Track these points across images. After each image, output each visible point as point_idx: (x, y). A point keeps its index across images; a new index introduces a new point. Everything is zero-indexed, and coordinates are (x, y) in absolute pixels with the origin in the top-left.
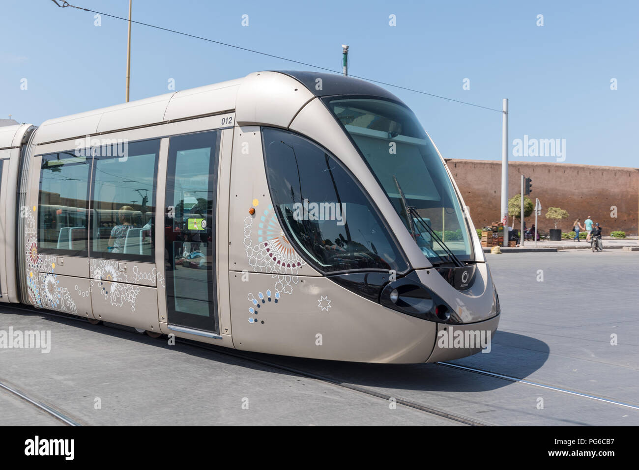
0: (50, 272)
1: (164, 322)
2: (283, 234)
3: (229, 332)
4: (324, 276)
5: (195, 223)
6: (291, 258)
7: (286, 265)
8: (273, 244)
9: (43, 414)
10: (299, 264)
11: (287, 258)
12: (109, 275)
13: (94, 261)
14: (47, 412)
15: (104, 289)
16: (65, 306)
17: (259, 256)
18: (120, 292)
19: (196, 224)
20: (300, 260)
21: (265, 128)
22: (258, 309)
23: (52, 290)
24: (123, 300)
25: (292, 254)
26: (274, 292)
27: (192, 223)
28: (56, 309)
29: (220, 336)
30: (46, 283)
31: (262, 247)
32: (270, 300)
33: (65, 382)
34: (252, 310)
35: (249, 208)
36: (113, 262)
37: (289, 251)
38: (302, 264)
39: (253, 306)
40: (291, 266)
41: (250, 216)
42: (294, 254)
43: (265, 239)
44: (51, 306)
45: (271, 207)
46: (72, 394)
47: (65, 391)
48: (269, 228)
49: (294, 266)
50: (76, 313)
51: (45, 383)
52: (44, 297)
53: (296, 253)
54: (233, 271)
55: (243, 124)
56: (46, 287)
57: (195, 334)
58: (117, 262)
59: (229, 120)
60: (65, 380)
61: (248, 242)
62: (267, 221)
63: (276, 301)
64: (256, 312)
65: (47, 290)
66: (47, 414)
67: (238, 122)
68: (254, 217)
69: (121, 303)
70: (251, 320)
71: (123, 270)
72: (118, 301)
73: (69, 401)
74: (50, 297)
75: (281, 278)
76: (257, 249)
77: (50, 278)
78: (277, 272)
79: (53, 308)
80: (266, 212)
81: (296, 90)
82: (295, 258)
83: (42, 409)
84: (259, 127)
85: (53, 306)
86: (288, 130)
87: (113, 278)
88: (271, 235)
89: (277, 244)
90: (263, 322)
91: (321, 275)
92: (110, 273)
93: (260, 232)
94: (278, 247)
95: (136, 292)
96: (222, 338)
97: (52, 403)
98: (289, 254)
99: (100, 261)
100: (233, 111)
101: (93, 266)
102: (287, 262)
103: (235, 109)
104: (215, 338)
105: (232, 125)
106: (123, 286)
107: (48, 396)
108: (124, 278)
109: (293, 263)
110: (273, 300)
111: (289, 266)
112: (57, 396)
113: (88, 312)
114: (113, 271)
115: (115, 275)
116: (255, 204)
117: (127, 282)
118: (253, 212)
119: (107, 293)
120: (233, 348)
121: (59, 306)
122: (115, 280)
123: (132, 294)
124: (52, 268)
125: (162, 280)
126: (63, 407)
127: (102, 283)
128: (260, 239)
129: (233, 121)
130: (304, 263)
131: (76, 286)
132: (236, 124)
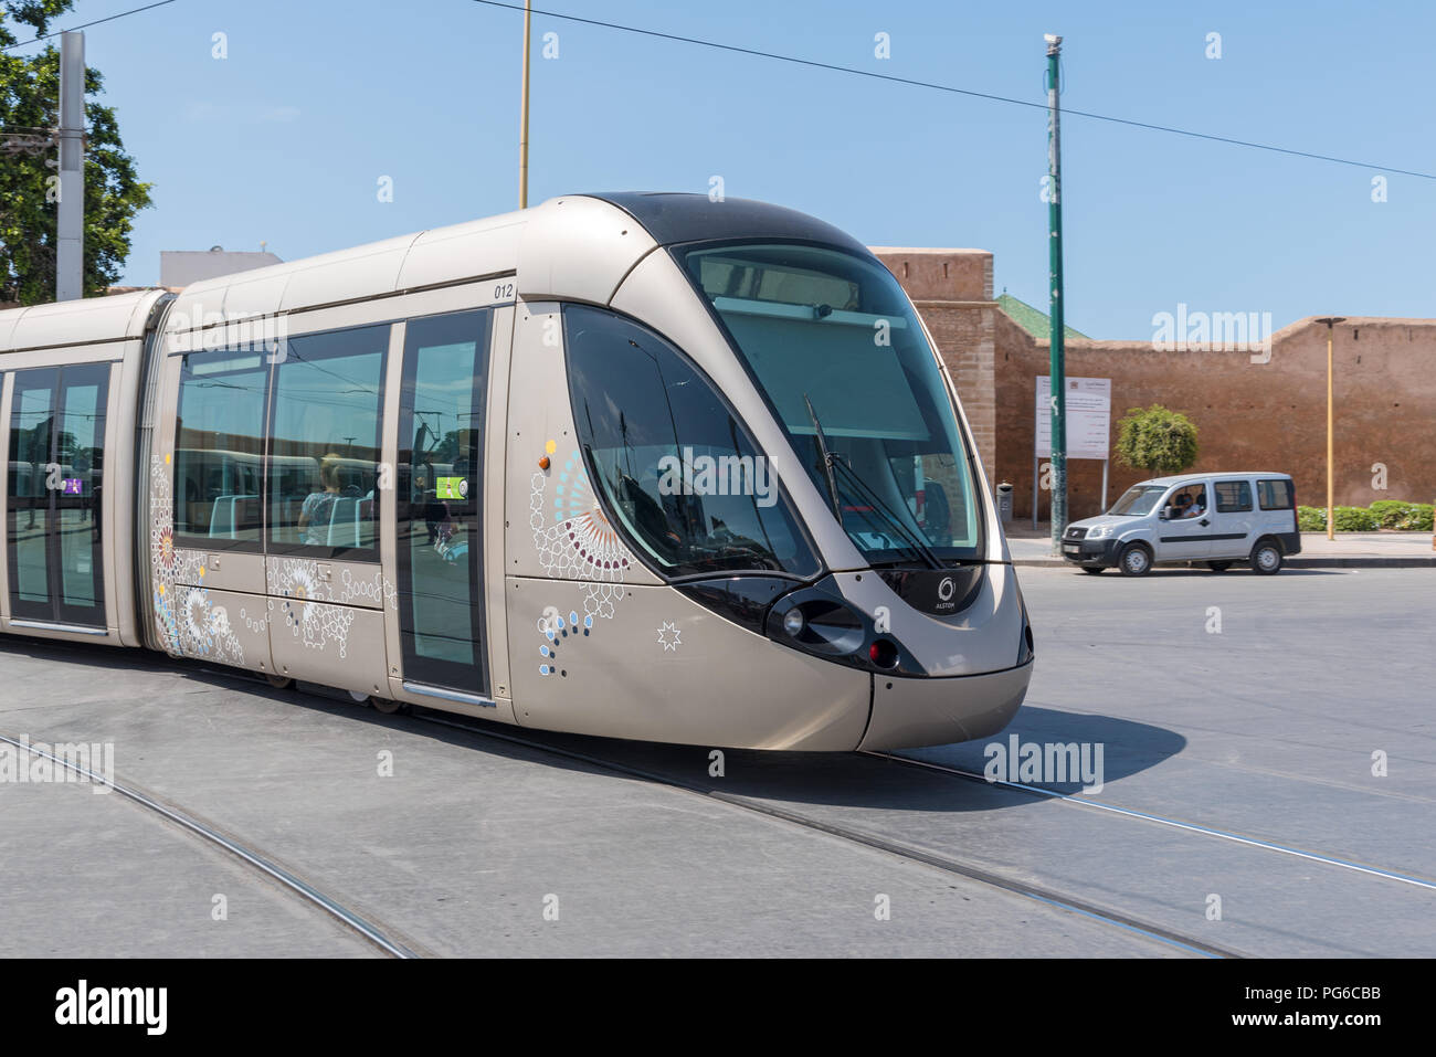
0: (195, 583)
1: (397, 677)
2: (597, 505)
3: (507, 693)
4: (667, 584)
5: (449, 487)
6: (611, 552)
7: (603, 564)
8: (580, 525)
9: (349, 936)
10: (625, 562)
11: (605, 551)
12: (300, 588)
13: (274, 560)
14: (359, 931)
15: (292, 615)
16: (224, 650)
17: (557, 548)
18: (320, 620)
19: (451, 488)
20: (626, 554)
21: (569, 305)
22: (556, 649)
23: (199, 621)
24: (325, 636)
25: (613, 543)
26: (582, 615)
27: (443, 485)
28: (206, 658)
29: (493, 702)
30: (189, 606)
31: (561, 531)
32: (575, 630)
33: (395, 863)
34: (545, 651)
35: (539, 458)
36: (307, 562)
37: (608, 538)
38: (629, 562)
39: (546, 642)
40: (612, 566)
41: (541, 473)
42: (616, 542)
43: (567, 515)
44: (197, 652)
45: (577, 455)
46: (412, 892)
47: (396, 885)
48: (574, 494)
49: (616, 565)
50: (242, 664)
51: (352, 862)
52: (184, 635)
53: (619, 540)
54: (512, 576)
55: (532, 299)
56: (189, 613)
57: (448, 699)
58: (315, 562)
59: (507, 291)
60: (397, 858)
61: (537, 522)
62: (570, 481)
63: (587, 632)
64: (552, 655)
65: (190, 620)
66: (358, 936)
67: (522, 295)
68: (548, 475)
69: (321, 642)
70: (544, 669)
71: (326, 577)
72: (317, 638)
73: (408, 910)
74: (196, 632)
75: (594, 588)
76: (552, 534)
77: (196, 597)
78: (587, 577)
79: (201, 656)
80: (569, 466)
81: (624, 233)
82: (618, 550)
83: (346, 923)
84: (558, 304)
85: (201, 654)
86: (608, 310)
87: (307, 593)
88: (578, 508)
89: (586, 524)
90: (564, 673)
91: (664, 583)
92: (302, 584)
93: (558, 503)
94: (589, 530)
95: (348, 620)
96: (494, 705)
97: (368, 911)
98: (608, 543)
99: (285, 560)
100: (512, 273)
101: (273, 572)
102: (605, 558)
103: (515, 270)
104: (484, 705)
105: (512, 299)
106: (325, 610)
107: (358, 894)
108: (326, 593)
109: (615, 559)
110: (581, 631)
111: (607, 566)
112: (379, 896)
113: (264, 662)
114: (307, 580)
115: (310, 588)
116: (551, 449)
117: (332, 601)
118: (546, 465)
119: (297, 623)
120: (516, 724)
121: (213, 651)
122: (311, 597)
123: (341, 624)
124: (198, 576)
125: (392, 596)
126: (393, 922)
127: (288, 604)
128: (559, 516)
129: (513, 293)
130: (633, 561)
131: (243, 610)
132: (520, 299)
